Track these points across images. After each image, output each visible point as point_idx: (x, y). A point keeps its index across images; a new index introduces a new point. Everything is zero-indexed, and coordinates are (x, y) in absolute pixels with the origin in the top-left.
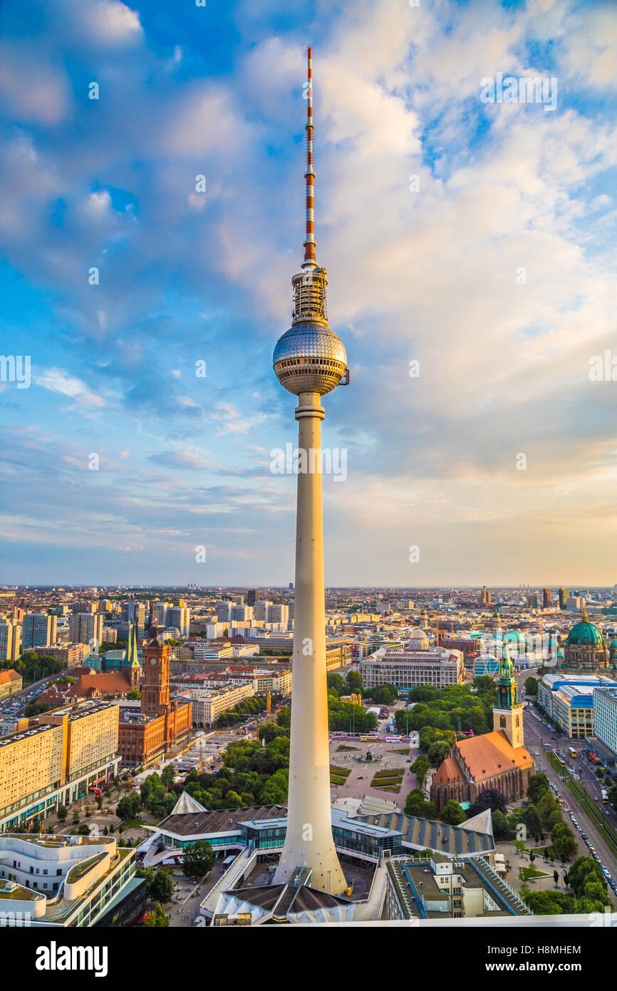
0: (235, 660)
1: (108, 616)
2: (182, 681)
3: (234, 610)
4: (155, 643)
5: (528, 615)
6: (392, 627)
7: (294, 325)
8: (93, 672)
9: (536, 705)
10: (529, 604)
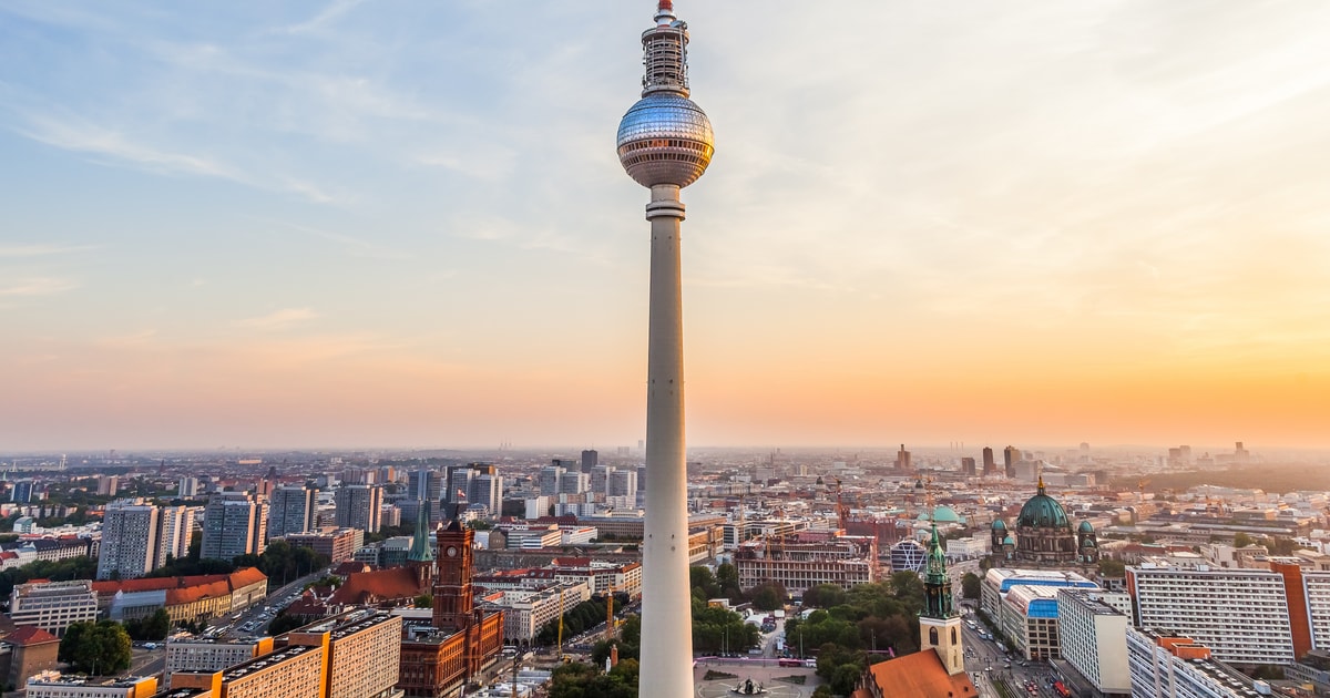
0: (565, 548)
1: (391, 489)
2: (490, 579)
3: (563, 478)
4: (455, 526)
5: (963, 485)
6: (778, 501)
7: (644, 96)
8: (367, 569)
9: (979, 614)
10: (964, 469)
